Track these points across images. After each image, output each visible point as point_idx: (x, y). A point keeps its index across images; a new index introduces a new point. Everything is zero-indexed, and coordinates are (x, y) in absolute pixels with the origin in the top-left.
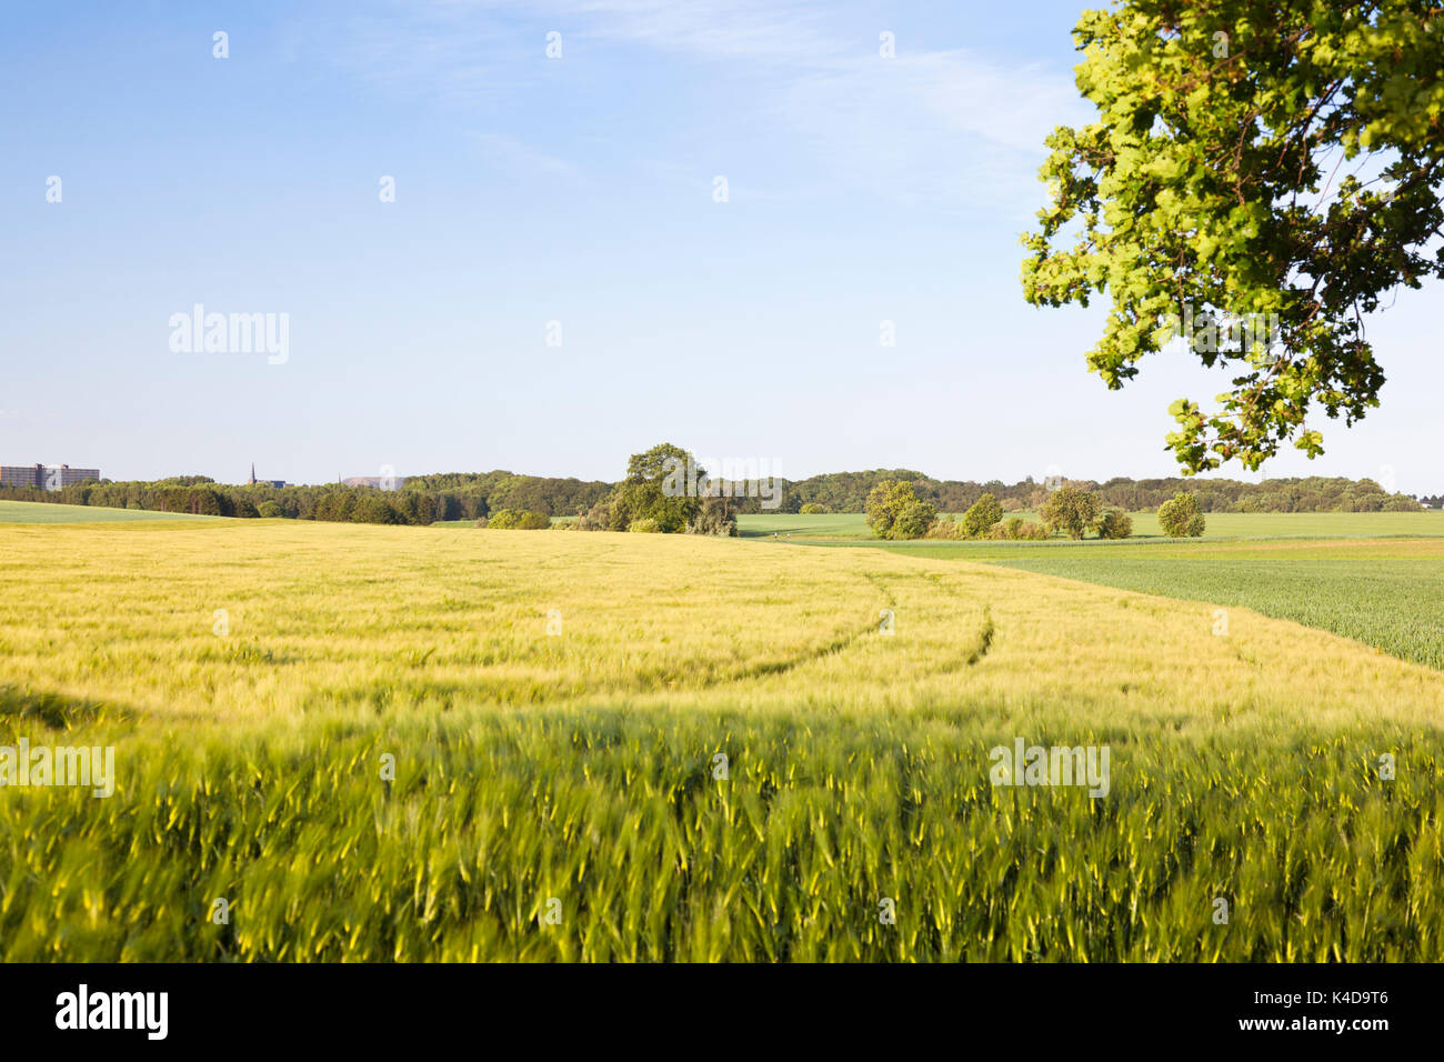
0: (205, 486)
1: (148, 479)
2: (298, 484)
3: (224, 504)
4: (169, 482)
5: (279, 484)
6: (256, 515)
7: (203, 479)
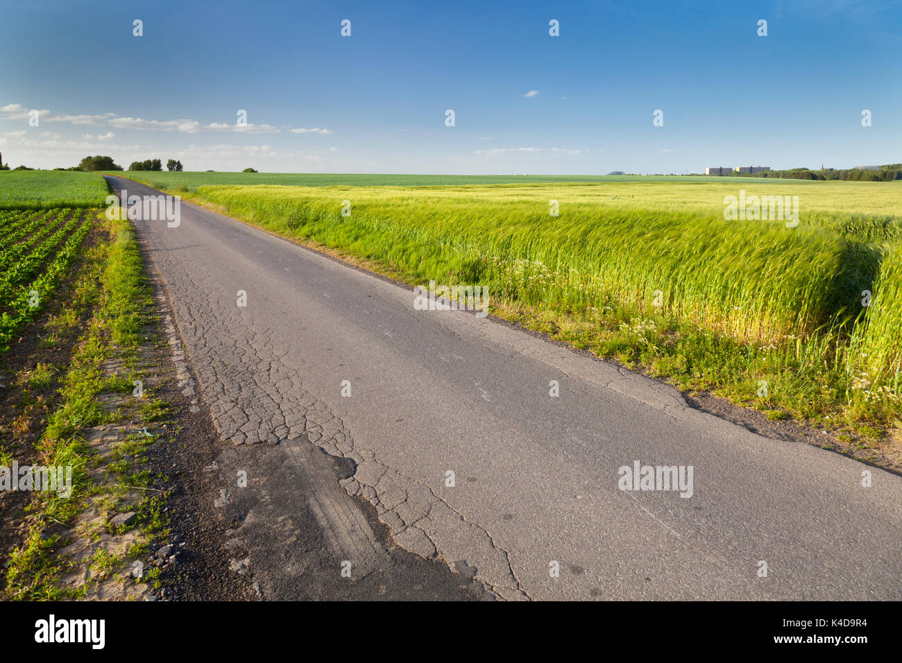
0: (806, 171)
1: (787, 169)
2: (838, 169)
3: (813, 176)
4: (794, 170)
5: (832, 170)
6: (824, 179)
7: (804, 169)
